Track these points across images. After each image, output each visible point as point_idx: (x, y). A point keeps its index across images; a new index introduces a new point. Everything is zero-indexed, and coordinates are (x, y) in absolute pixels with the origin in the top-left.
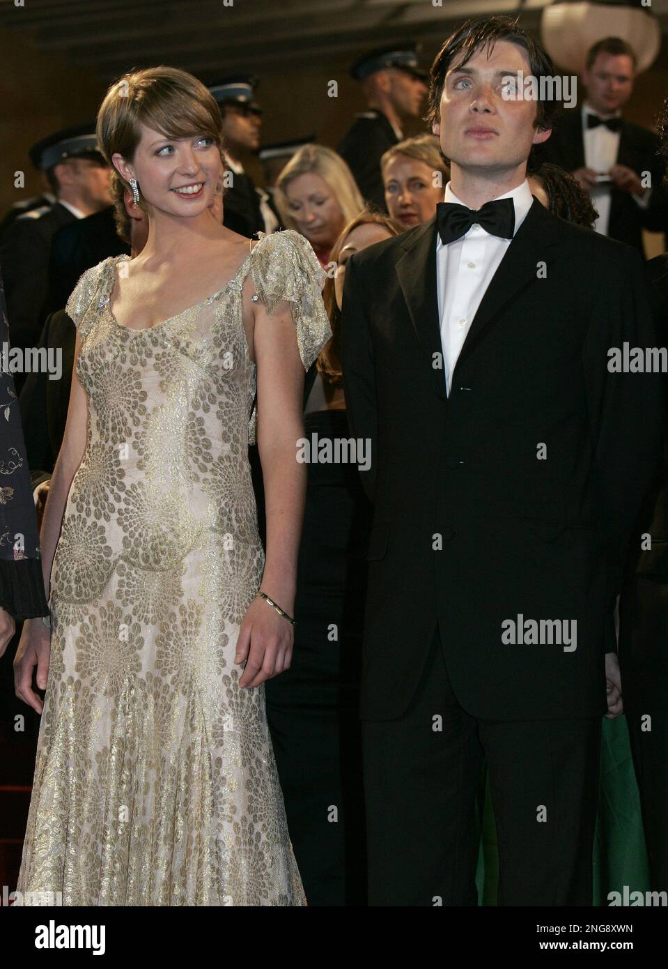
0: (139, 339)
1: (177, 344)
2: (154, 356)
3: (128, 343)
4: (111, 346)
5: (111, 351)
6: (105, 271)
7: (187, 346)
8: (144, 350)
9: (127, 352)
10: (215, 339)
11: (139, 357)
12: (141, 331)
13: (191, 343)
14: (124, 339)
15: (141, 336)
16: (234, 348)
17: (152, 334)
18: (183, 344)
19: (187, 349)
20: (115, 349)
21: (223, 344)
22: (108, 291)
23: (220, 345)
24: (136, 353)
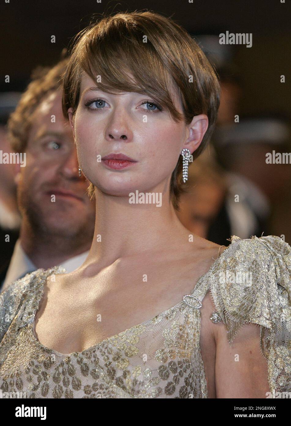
0: (66, 366)
1: (112, 373)
2: (82, 388)
3: (52, 371)
4: (31, 374)
5: (30, 380)
6: (31, 284)
7: (125, 375)
8: (71, 379)
9: (50, 382)
10: (162, 369)
11: (64, 389)
12: (69, 355)
13: (129, 372)
14: (48, 365)
15: (69, 361)
16: (186, 381)
17: (82, 359)
18: (119, 374)
19: (124, 380)
20: (35, 378)
21: (172, 375)
22: (34, 307)
23: (168, 376)
24: (61, 384)
